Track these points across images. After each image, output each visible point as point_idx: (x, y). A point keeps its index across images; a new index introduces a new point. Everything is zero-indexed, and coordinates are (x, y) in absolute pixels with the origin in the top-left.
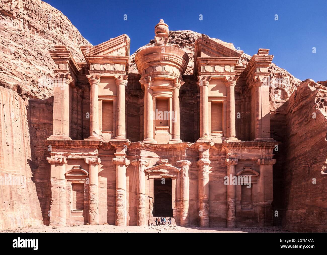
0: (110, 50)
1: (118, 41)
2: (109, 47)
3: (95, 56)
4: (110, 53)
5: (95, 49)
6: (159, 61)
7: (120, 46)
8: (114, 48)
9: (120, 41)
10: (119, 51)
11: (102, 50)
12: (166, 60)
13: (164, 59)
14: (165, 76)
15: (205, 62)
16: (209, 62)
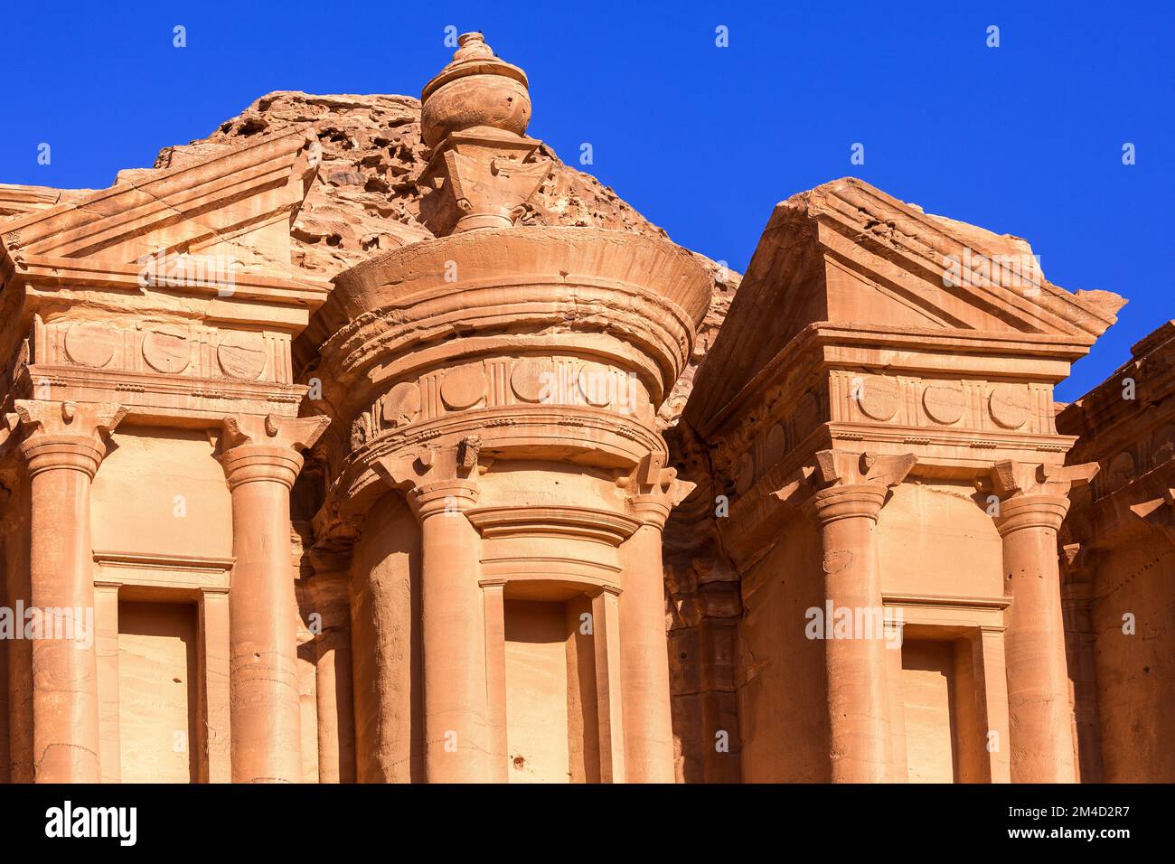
0: (189, 230)
1: (253, 171)
2: (183, 208)
3: (76, 262)
4: (184, 248)
5: (82, 214)
6: (539, 326)
7: (257, 205)
8: (218, 219)
9: (264, 168)
10: (252, 237)
11: (134, 226)
12: (597, 328)
14: (586, 438)
15: (862, 356)
16: (886, 357)
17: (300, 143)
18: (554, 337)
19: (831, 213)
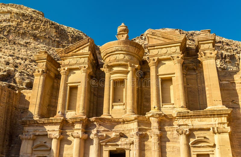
3: (66, 54)
4: (77, 51)
6: (114, 52)
8: (81, 47)
9: (84, 42)
10: (84, 49)
13: (118, 50)
14: (120, 63)
15: (153, 48)
16: (155, 47)
17: (88, 39)
18: (116, 53)
19: (148, 33)
